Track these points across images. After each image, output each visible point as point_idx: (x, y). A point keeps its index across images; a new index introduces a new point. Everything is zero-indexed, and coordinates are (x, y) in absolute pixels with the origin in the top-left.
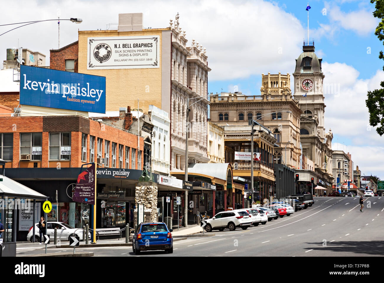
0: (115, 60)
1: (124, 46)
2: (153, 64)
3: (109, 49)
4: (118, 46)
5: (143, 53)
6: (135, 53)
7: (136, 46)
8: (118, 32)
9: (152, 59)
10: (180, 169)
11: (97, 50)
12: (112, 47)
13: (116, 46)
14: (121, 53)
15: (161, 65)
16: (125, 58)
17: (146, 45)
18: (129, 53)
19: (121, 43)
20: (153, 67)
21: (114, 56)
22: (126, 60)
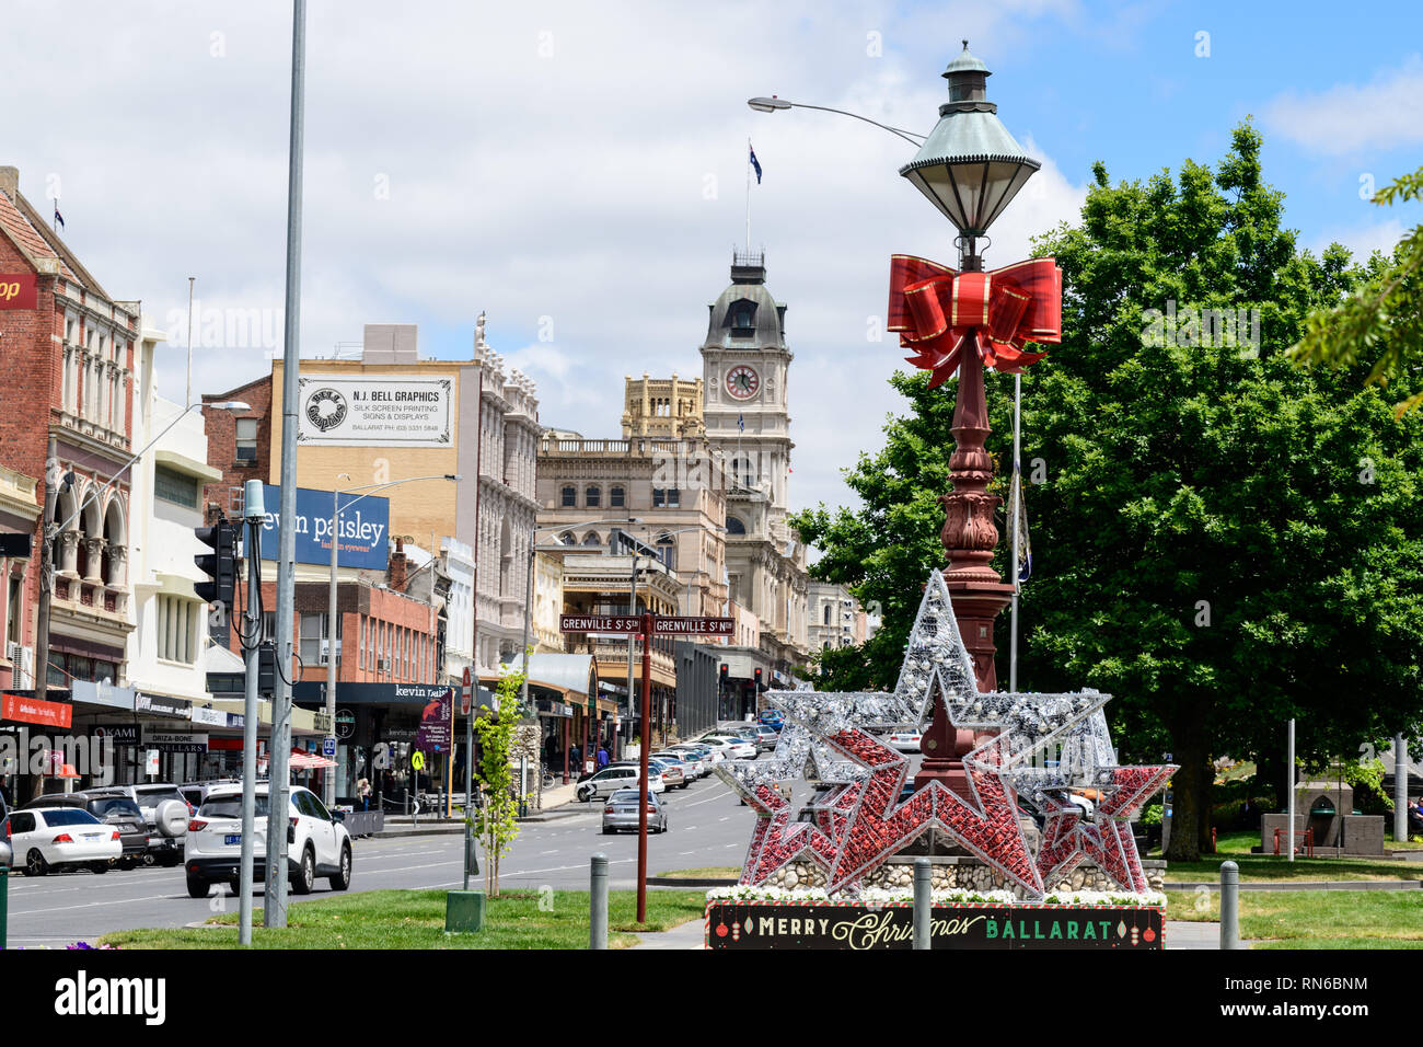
0: (355, 427)
1: (376, 396)
2: (439, 437)
3: (341, 401)
4: (361, 397)
5: (418, 412)
6: (398, 412)
7: (401, 396)
8: (363, 366)
9: (436, 428)
11: (314, 403)
12: (349, 396)
13: (356, 396)
14: (368, 412)
15: (457, 440)
16: (377, 422)
17: (424, 396)
18: (386, 413)
19: (369, 389)
20: (439, 445)
21: (352, 417)
22: (379, 428)
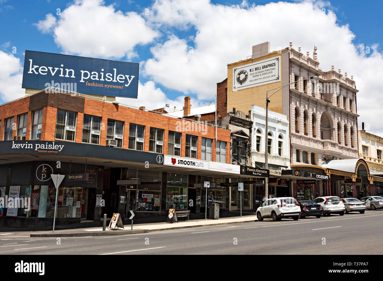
0: (250, 81)
1: (256, 69)
2: (276, 78)
3: (246, 73)
4: (252, 70)
5: (269, 71)
6: (263, 73)
7: (264, 67)
8: (252, 60)
11: (239, 76)
12: (248, 71)
13: (250, 70)
14: (254, 75)
15: (282, 78)
16: (257, 78)
17: (271, 65)
18: (259, 74)
19: (254, 67)
20: (276, 81)
21: (250, 78)
22: (257, 79)
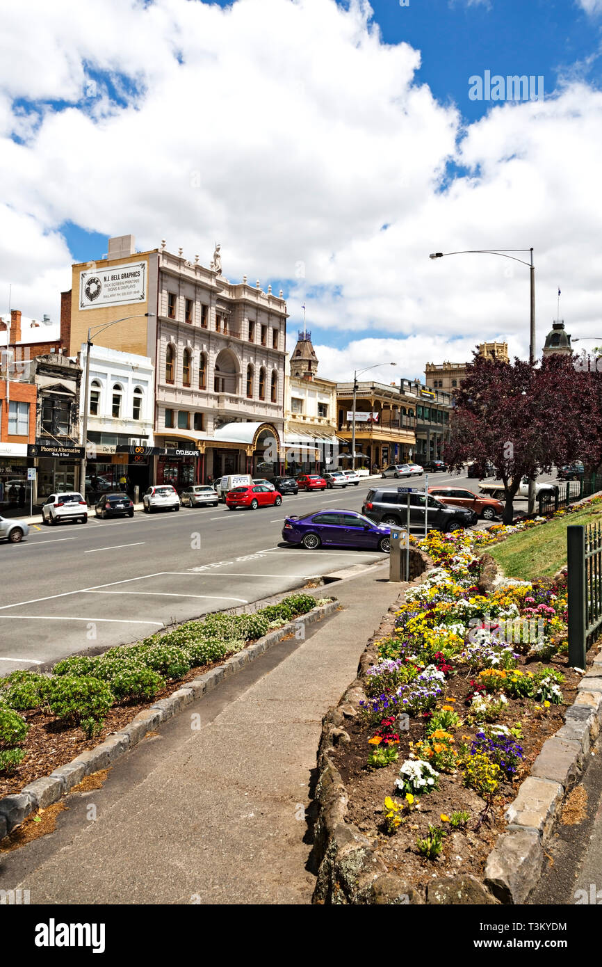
0: (105, 297)
1: (113, 278)
2: (140, 297)
3: (99, 283)
4: (107, 279)
5: (131, 284)
6: (123, 285)
7: (124, 276)
8: (107, 262)
9: (138, 292)
10: (177, 427)
11: (88, 286)
12: (102, 280)
13: (105, 279)
14: (110, 287)
15: (148, 298)
16: (114, 292)
17: (133, 275)
18: (118, 287)
19: (109, 274)
20: (140, 301)
21: (104, 291)
22: (114, 295)
